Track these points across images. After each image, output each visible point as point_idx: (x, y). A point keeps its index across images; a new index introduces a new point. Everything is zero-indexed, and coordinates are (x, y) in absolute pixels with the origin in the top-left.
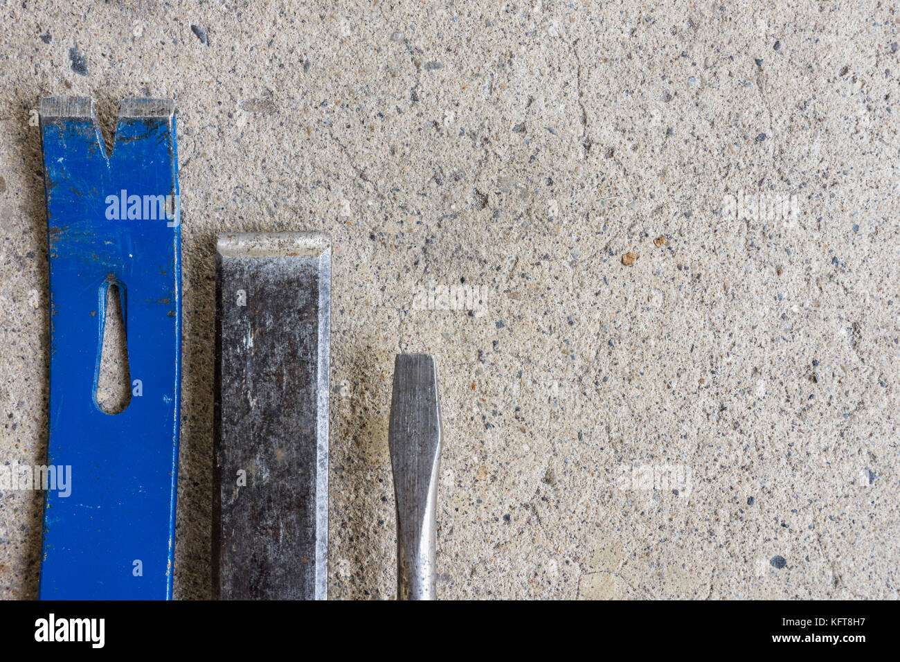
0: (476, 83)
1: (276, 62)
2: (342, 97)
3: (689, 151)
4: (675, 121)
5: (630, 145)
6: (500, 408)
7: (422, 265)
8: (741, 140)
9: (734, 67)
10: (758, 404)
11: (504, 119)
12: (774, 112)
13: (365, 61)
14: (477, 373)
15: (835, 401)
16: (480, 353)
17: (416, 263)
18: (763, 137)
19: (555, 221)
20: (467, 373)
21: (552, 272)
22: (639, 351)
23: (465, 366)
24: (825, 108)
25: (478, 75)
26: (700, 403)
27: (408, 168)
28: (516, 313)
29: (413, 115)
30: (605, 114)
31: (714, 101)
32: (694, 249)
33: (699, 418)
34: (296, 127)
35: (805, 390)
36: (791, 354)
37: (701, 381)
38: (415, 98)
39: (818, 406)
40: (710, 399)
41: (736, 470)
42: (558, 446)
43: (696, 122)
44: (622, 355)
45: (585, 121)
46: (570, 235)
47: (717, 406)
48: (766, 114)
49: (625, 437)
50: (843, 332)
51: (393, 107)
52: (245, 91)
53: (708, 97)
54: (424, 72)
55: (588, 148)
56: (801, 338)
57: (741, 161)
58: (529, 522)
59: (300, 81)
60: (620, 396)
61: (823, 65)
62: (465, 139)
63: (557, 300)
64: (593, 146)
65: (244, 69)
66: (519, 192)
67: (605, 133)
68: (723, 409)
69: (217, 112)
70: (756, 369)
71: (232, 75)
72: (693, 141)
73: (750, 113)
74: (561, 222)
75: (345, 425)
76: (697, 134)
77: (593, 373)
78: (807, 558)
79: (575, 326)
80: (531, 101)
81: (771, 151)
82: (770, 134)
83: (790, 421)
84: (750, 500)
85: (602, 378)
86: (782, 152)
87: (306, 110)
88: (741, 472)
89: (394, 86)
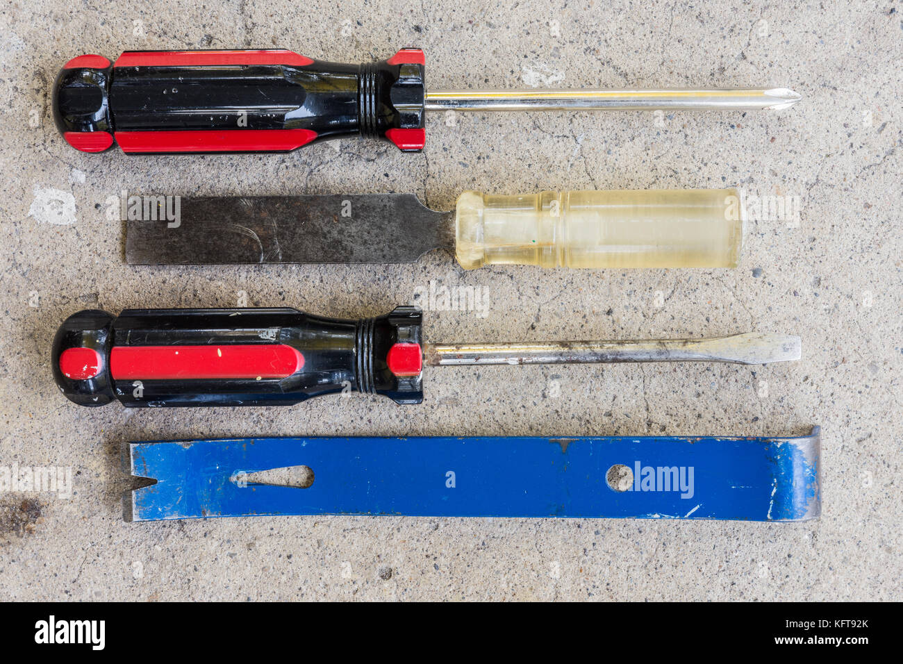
0: (581, 387)
1: (460, 375)
2: (500, 395)
3: (711, 427)
4: (703, 409)
5: (675, 424)
6: (597, 584)
8: (743, 421)
9: (739, 377)
10: (755, 581)
11: (598, 408)
12: (763, 403)
13: (514, 374)
14: (583, 562)
15: (801, 579)
16: (585, 550)
18: (757, 419)
20: (577, 563)
22: (682, 549)
23: (576, 559)
24: (794, 401)
25: (583, 382)
26: (719, 581)
28: (607, 526)
29: (544, 407)
30: (661, 405)
31: (728, 397)
33: (719, 589)
34: (472, 414)
35: (783, 572)
36: (775, 550)
37: (720, 567)
38: (544, 396)
39: (791, 582)
40: (725, 577)
43: (716, 410)
44: (671, 551)
45: (648, 409)
47: (729, 582)
48: (758, 405)
50: (806, 537)
51: (531, 402)
52: (441, 392)
53: (722, 394)
54: (550, 380)
55: (650, 425)
56: (781, 541)
59: (474, 386)
60: (670, 576)
61: (793, 375)
62: (575, 421)
64: (653, 424)
65: (441, 378)
67: (660, 417)
68: (733, 584)
70: (753, 560)
71: (433, 383)
72: (714, 421)
73: (749, 404)
76: (716, 417)
77: (654, 562)
79: (642, 534)
80: (615, 397)
81: (761, 428)
82: (760, 417)
83: (775, 591)
85: (659, 565)
86: (768, 428)
87: (478, 404)
89: (531, 389)
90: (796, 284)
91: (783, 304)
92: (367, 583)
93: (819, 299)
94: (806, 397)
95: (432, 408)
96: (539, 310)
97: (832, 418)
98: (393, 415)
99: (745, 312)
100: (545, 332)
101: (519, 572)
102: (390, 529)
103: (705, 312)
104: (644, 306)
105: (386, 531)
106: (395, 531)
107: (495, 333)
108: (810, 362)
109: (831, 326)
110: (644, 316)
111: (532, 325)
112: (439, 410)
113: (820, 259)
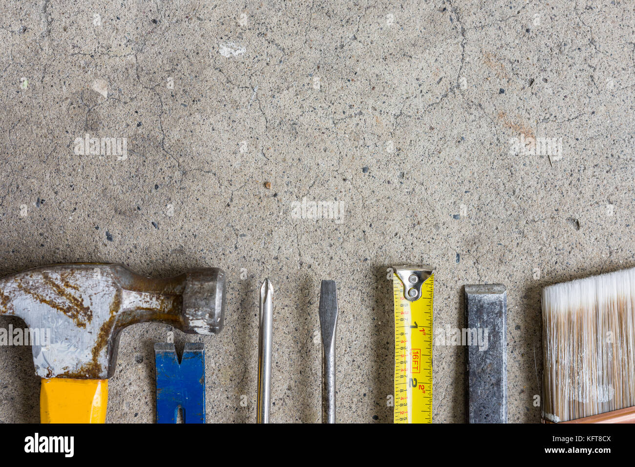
0: (259, 241)
1: (184, 235)
2: (209, 247)
3: (339, 266)
4: (333, 254)
5: (317, 263)
7: (240, 310)
8: (358, 261)
9: (355, 234)
10: (366, 359)
11: (270, 255)
12: (370, 250)
13: (217, 234)
17: (238, 309)
18: (366, 259)
19: (290, 292)
21: (289, 311)
24: (389, 248)
25: (259, 238)
26: (345, 359)
27: (234, 274)
28: (276, 327)
29: (236, 254)
30: (307, 252)
31: (349, 246)
32: (341, 302)
33: (345, 364)
34: (192, 259)
35: (383, 353)
36: (379, 340)
37: (345, 351)
38: (236, 248)
39: (388, 359)
40: (349, 357)
41: (359, 384)
42: (293, 376)
43: (342, 254)
44: (315, 342)
45: (300, 255)
46: (295, 297)
47: (351, 360)
48: (367, 251)
49: (318, 372)
51: (228, 251)
52: (172, 246)
53: (345, 245)
54: (239, 238)
55: (301, 265)
56: (381, 334)
57: (358, 269)
58: (282, 405)
59: (193, 242)
60: (315, 357)
61: (388, 232)
62: (255, 263)
63: (291, 322)
64: (303, 264)
65: (172, 238)
66: (276, 282)
67: (307, 259)
68: (354, 361)
69: (162, 254)
70: (365, 346)
71: (167, 240)
72: (340, 261)
73: (361, 250)
74: (291, 293)
75: (212, 370)
76: (342, 259)
77: (305, 349)
78: (386, 416)
79: (298, 332)
80: (280, 248)
81: (369, 265)
82: (369, 258)
84: (365, 395)
85: (308, 350)
86: (373, 265)
87: (195, 253)
88: (361, 384)
89: (228, 243)
90: (389, 177)
91: (382, 189)
92: (128, 365)
93: (403, 185)
94: (396, 246)
95: (167, 256)
96: (232, 194)
97: (412, 257)
98: (143, 261)
99: (359, 194)
100: (236, 208)
101: (223, 357)
102: (142, 332)
103: (334, 194)
104: (296, 191)
105: (139, 333)
106: (145, 333)
107: (205, 209)
108: (398, 225)
109: (411, 202)
110: (297, 197)
111: (228, 204)
112: (171, 257)
113: (404, 161)
